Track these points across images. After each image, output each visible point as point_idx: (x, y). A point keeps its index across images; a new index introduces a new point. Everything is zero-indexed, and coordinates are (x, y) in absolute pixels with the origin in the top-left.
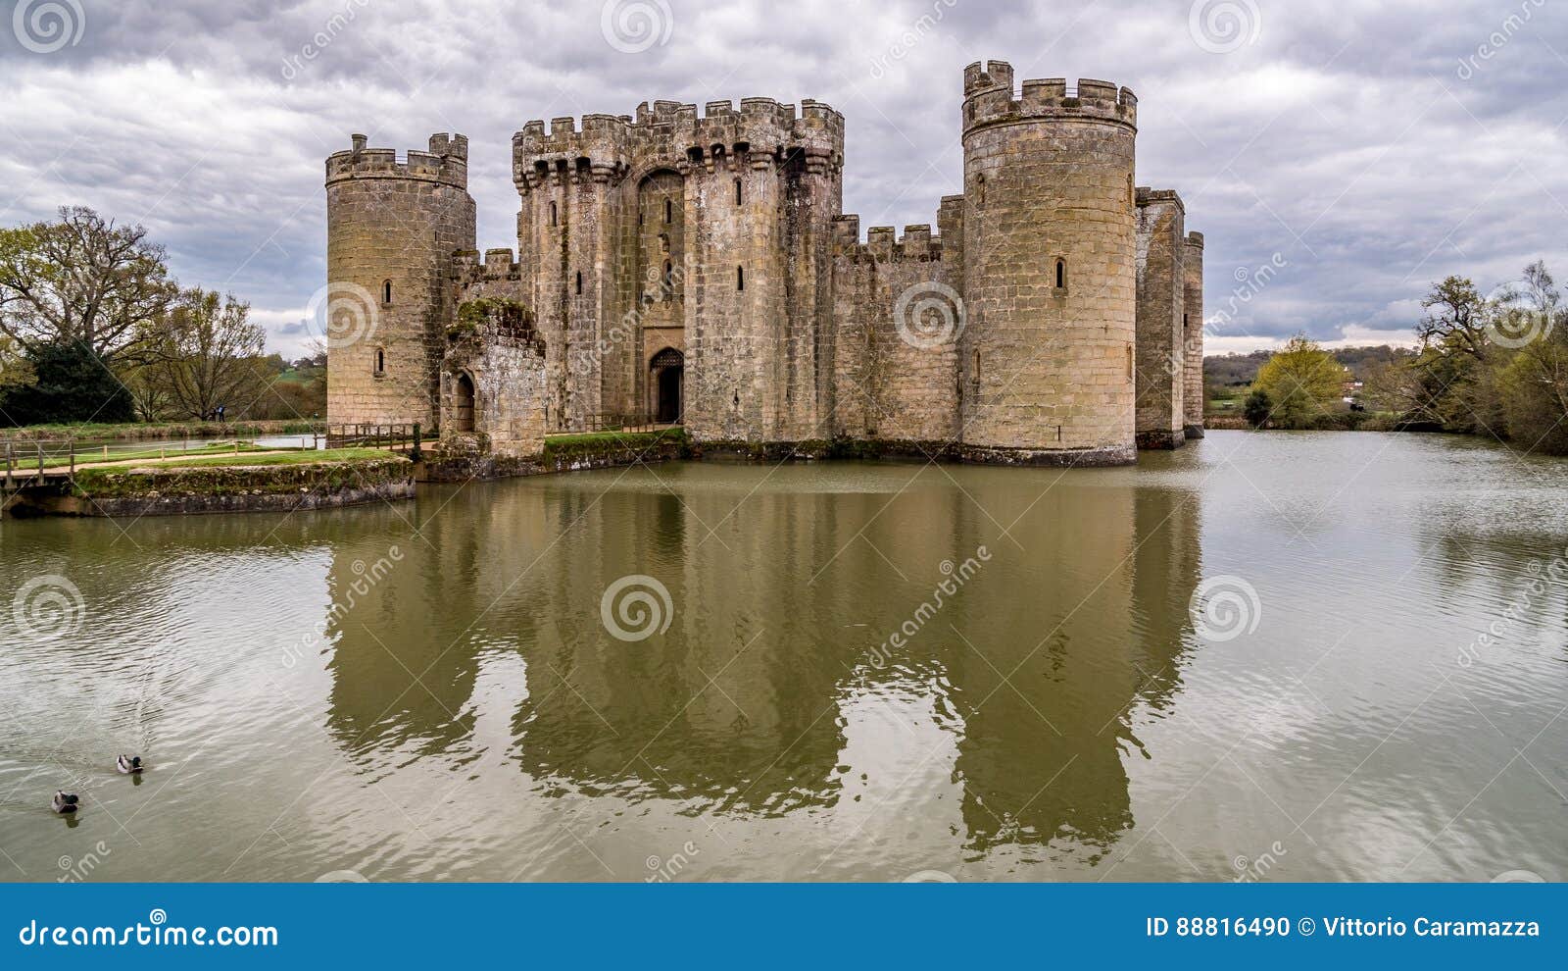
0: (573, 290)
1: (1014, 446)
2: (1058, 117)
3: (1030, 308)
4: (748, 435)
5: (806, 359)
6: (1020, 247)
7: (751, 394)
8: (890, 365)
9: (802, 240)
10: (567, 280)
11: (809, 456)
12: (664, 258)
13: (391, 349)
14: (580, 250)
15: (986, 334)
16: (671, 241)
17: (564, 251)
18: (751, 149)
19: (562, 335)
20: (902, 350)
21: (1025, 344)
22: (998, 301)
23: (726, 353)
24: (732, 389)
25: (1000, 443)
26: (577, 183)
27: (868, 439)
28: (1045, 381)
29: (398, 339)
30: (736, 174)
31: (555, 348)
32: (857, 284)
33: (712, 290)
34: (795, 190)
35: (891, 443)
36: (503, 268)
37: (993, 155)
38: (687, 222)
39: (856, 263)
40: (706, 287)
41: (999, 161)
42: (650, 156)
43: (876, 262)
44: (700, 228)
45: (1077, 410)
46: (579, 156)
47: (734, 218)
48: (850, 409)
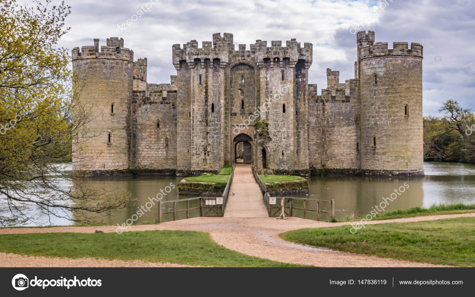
0: (210, 111)
1: (391, 170)
2: (406, 56)
3: (396, 122)
4: (288, 168)
5: (305, 138)
6: (393, 100)
7: (289, 152)
8: (330, 141)
9: (302, 94)
10: (207, 106)
11: (307, 175)
12: (241, 98)
13: (114, 133)
14: (214, 95)
15: (378, 130)
16: (244, 92)
17: (206, 95)
18: (291, 60)
19: (205, 129)
20: (335, 135)
21: (395, 134)
22: (384, 119)
23: (279, 136)
24: (281, 150)
25: (386, 169)
26: (212, 68)
27: (322, 168)
28: (402, 147)
29: (118, 128)
30: (282, 69)
31: (202, 134)
32: (317, 110)
33: (273, 112)
34: (299, 75)
35: (331, 170)
36: (158, 99)
37: (381, 67)
38: (261, 86)
39: (317, 102)
40: (270, 111)
41: (383, 70)
42: (237, 58)
43: (325, 102)
44: (267, 88)
45: (412, 157)
46: (215, 57)
47: (282, 85)
48: (315, 157)
